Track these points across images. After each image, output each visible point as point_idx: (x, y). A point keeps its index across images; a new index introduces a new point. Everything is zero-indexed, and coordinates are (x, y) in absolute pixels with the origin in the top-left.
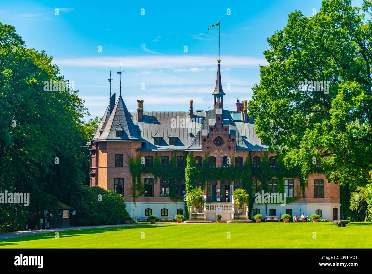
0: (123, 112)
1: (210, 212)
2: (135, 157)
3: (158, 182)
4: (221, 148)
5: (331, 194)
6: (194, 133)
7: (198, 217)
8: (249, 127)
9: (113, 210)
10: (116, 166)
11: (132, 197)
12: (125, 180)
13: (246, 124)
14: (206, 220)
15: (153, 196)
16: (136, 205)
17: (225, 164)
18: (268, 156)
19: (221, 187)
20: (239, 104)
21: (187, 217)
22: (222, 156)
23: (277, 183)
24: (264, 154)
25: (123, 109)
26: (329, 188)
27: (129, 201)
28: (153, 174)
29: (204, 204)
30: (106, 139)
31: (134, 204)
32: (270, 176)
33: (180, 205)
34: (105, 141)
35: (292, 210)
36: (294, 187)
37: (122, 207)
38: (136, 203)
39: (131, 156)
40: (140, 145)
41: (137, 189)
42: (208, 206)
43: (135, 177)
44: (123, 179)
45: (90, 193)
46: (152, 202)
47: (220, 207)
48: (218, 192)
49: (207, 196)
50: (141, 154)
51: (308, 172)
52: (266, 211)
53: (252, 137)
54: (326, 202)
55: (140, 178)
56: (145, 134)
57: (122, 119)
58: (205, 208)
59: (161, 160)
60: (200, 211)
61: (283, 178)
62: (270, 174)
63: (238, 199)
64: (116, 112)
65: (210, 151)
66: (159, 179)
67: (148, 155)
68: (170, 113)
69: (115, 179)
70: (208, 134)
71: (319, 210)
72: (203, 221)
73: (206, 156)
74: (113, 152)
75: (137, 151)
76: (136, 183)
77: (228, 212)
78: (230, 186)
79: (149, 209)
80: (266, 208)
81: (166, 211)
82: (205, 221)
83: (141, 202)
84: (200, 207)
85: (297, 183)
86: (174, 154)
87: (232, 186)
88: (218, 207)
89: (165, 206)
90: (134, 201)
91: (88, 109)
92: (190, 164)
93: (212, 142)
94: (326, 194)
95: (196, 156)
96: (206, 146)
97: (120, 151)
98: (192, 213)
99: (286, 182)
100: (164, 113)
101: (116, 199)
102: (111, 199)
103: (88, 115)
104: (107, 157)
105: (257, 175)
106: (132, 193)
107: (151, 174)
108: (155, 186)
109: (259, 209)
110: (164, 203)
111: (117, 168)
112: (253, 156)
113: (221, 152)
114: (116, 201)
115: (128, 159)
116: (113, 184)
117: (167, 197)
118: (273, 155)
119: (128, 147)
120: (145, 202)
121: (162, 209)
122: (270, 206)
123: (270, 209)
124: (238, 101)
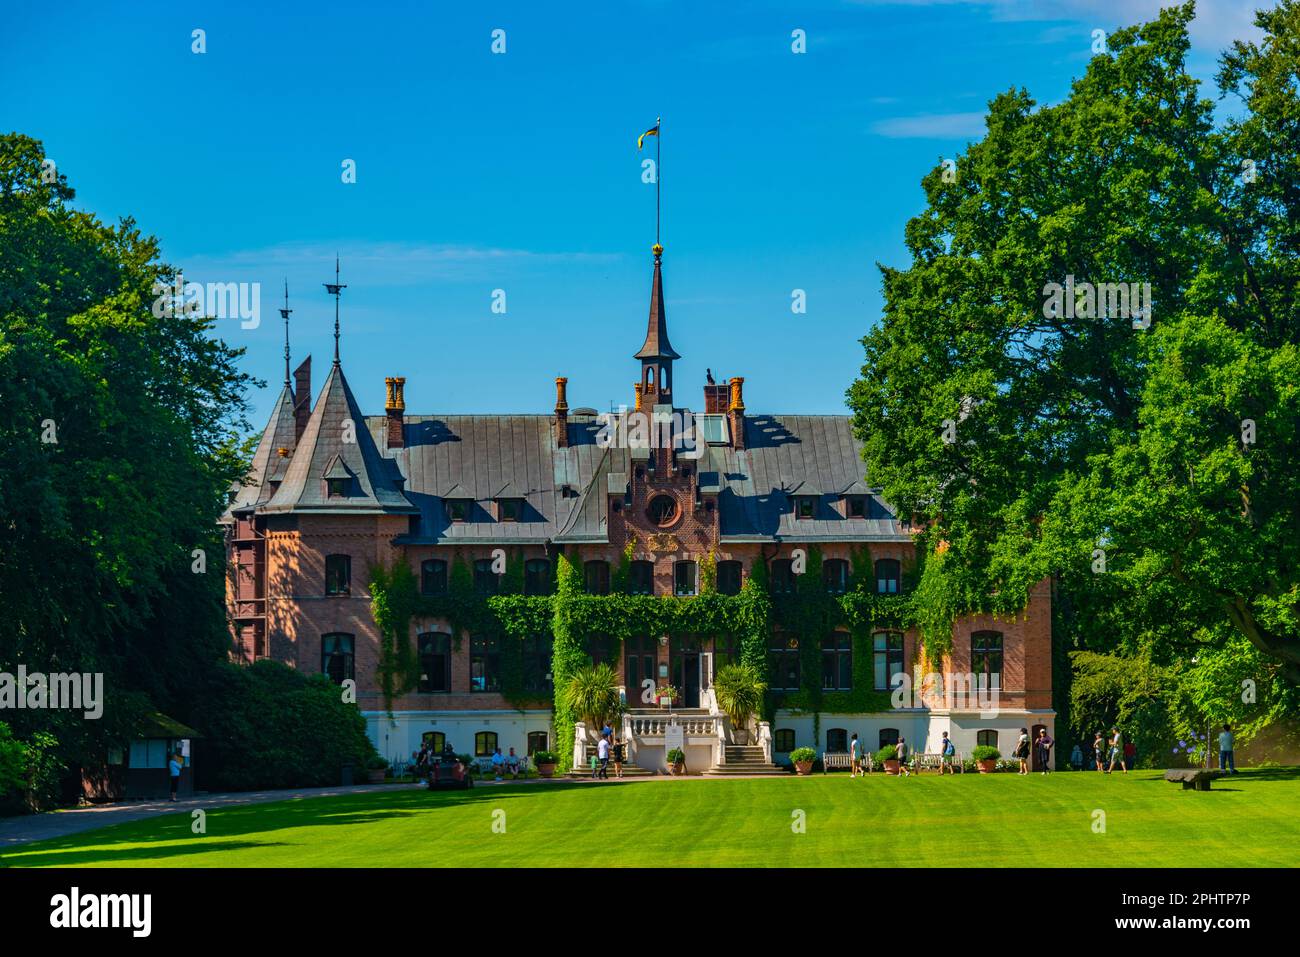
1: (645, 742)
2: (391, 563)
3: (466, 647)
4: (671, 533)
5: (1025, 678)
6: (575, 483)
8: (751, 465)
9: (331, 740)
10: (328, 594)
11: (381, 696)
12: (357, 640)
13: (741, 454)
14: (633, 767)
15: (450, 692)
16: (393, 722)
17: (683, 586)
18: (820, 558)
19: (671, 660)
22: (674, 558)
23: (849, 645)
24: (806, 551)
25: (346, 406)
26: (1019, 660)
27: (371, 709)
28: (449, 618)
29: (624, 715)
30: (296, 508)
31: (387, 719)
32: (828, 621)
33: (537, 721)
34: (293, 514)
35: (897, 731)
36: (905, 659)
38: (395, 713)
39: (376, 561)
40: (404, 526)
41: (395, 670)
42: (639, 723)
43: (391, 632)
44: (352, 637)
46: (446, 709)
47: (678, 724)
48: (660, 675)
49: (627, 690)
50: (408, 556)
51: (952, 610)
52: (816, 737)
54: (1011, 706)
55: (406, 632)
58: (628, 730)
59: (472, 573)
61: (871, 628)
62: (830, 614)
63: (734, 697)
64: (325, 418)
65: (634, 543)
66: (466, 637)
67: (430, 558)
68: (492, 419)
69: (324, 636)
70: (628, 488)
71: (987, 731)
73: (622, 558)
74: (317, 547)
75: (395, 543)
76: (395, 650)
77: (705, 739)
78: (701, 654)
79: (434, 733)
80: (817, 727)
81: (491, 739)
83: (410, 710)
85: (915, 645)
86: (514, 555)
88: (669, 724)
90: (388, 707)
92: (569, 586)
93: (643, 514)
94: (1010, 681)
95: (589, 559)
96: (623, 526)
97: (340, 545)
99: (880, 641)
100: (470, 420)
102: (323, 704)
105: (786, 618)
106: (382, 682)
107: (442, 619)
108: (455, 658)
109: (793, 732)
110: (483, 715)
111: (332, 601)
112: (774, 559)
113: (670, 545)
115: (368, 572)
116: (320, 652)
117: (493, 695)
118: (836, 556)
119: (368, 533)
120: (420, 712)
121: (477, 735)
122: (830, 721)
123: (828, 731)
124: (709, 378)
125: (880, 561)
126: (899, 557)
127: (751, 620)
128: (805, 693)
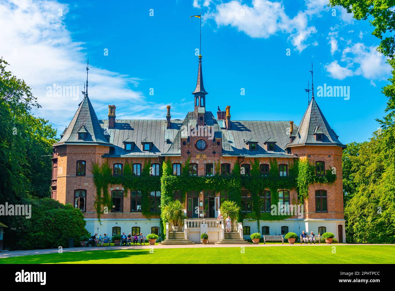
0: (89, 112)
1: (192, 230)
2: (101, 164)
3: (129, 195)
4: (204, 153)
5: (336, 207)
6: (171, 139)
7: (177, 237)
8: (233, 134)
9: (65, 229)
10: (77, 175)
11: (96, 213)
12: (87, 192)
13: (229, 131)
14: (187, 240)
15: (122, 212)
16: (100, 223)
17: (208, 173)
18: (259, 163)
19: (204, 200)
20: (221, 112)
21: (163, 237)
22: (205, 162)
23: (269, 195)
24: (254, 161)
25: (88, 109)
26: (333, 201)
27: (91, 218)
28: (123, 184)
29: (185, 220)
30: (65, 142)
31: (98, 222)
32: (262, 186)
33: (155, 223)
35: (288, 227)
36: (290, 201)
37: (78, 224)
38: (101, 219)
39: (95, 163)
40: (107, 151)
41: (102, 203)
42: (190, 223)
43: (100, 189)
44: (86, 191)
45: (37, 206)
46: (121, 218)
47: (206, 223)
48: (200, 206)
49: (187, 211)
50: (108, 161)
51: (308, 182)
52: (258, 229)
53: (238, 144)
54: (331, 218)
55: (107, 189)
56: (116, 140)
57: (87, 120)
58: (186, 226)
59: (132, 168)
60: (179, 229)
61: (277, 189)
62: (263, 184)
63: (228, 213)
65: (191, 157)
66: (129, 191)
67: (116, 163)
68: (145, 121)
69: (75, 191)
71: (322, 227)
72: (183, 242)
73: (186, 162)
74: (73, 158)
75: (103, 157)
76: (102, 196)
77: (216, 230)
78: (215, 198)
79: (117, 227)
80: (258, 226)
81: (138, 229)
82: (187, 242)
83: (108, 218)
84: (179, 224)
85: (294, 195)
86: (147, 161)
87: (217, 199)
88: (202, 223)
89: (136, 223)
90: (99, 217)
91: (36, 99)
92: (166, 172)
93: (194, 146)
94: (329, 208)
95: (174, 162)
96: (186, 150)
97: (82, 157)
98: (169, 232)
99: (281, 194)
100: (138, 121)
101: (70, 214)
103: (37, 107)
104: (66, 164)
105: (246, 185)
106: (96, 208)
107: (121, 185)
108: (125, 199)
109: (250, 227)
110: (135, 220)
111: (79, 177)
112: (242, 163)
113: (204, 158)
114: (71, 217)
115: (92, 167)
116: (73, 197)
117: (138, 213)
118: (264, 163)
119: (92, 152)
120: (112, 219)
121: (132, 228)
122: (263, 223)
123: (262, 227)
124: (219, 109)
125: (280, 165)
126: (287, 163)
127: (234, 185)
128: (254, 213)
